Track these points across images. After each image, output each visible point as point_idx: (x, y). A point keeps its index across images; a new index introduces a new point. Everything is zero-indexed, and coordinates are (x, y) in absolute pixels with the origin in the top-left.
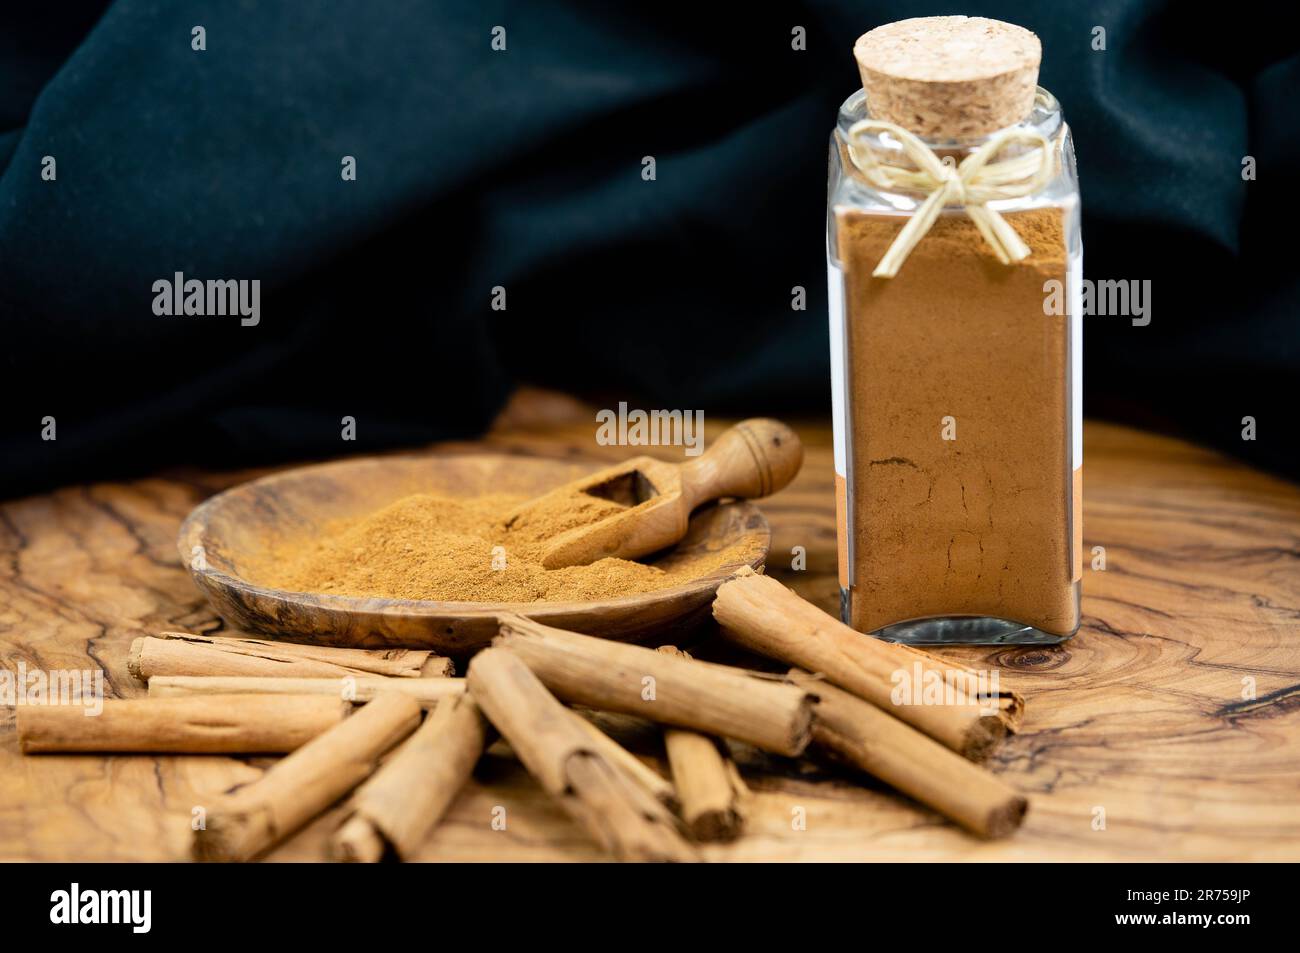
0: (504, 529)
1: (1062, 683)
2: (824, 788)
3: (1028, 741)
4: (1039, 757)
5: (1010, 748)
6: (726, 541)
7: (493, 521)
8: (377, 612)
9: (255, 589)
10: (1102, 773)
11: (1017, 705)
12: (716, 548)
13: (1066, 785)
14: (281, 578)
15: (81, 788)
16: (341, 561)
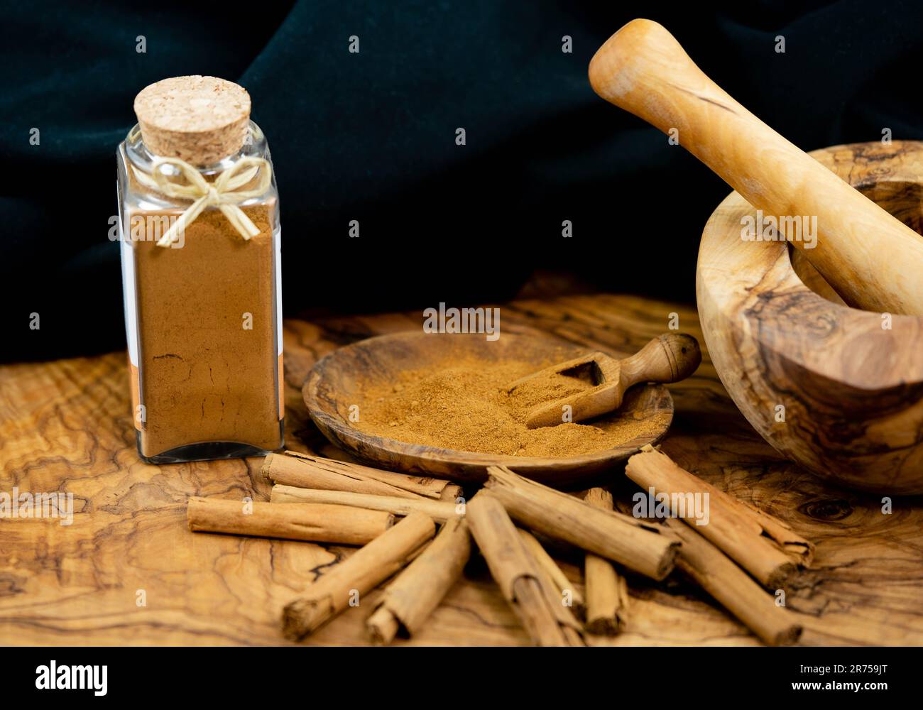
0: (507, 395)
1: (842, 531)
2: (679, 600)
3: (812, 575)
4: (817, 588)
5: (800, 580)
6: (645, 414)
7: (501, 387)
8: (417, 456)
9: (345, 430)
10: (855, 604)
11: (810, 551)
12: (639, 418)
13: (830, 612)
14: (366, 414)
15: (223, 560)
16: (404, 407)
